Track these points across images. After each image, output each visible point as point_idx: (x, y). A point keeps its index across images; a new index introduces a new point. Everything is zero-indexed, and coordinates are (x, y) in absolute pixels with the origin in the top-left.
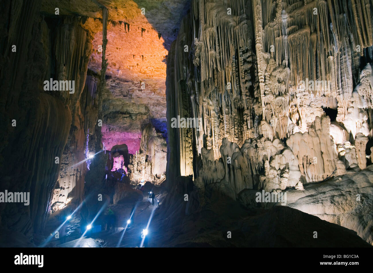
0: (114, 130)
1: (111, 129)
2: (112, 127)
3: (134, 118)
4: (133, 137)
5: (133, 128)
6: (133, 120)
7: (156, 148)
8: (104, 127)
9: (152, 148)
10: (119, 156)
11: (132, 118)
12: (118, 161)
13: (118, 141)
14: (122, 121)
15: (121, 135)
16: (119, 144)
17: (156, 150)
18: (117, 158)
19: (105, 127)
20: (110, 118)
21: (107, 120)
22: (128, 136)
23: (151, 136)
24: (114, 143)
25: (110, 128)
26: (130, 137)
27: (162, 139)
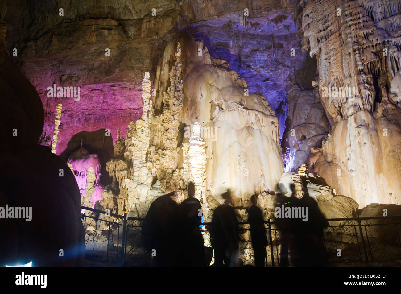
0: (74, 79)
1: (64, 78)
2: (68, 72)
3: (132, 31)
4: (128, 104)
5: (129, 64)
6: (130, 38)
7: (215, 96)
8: (46, 74)
9: (199, 96)
10: (85, 157)
11: (125, 32)
12: (83, 170)
13: (87, 120)
14: (94, 39)
15: (95, 99)
16: (90, 129)
17: (216, 103)
18: (81, 161)
19: (50, 74)
20: (61, 35)
21: (51, 41)
22: (112, 102)
23: (192, 62)
24: (75, 124)
25: (63, 75)
26: (117, 103)
27: (233, 72)
